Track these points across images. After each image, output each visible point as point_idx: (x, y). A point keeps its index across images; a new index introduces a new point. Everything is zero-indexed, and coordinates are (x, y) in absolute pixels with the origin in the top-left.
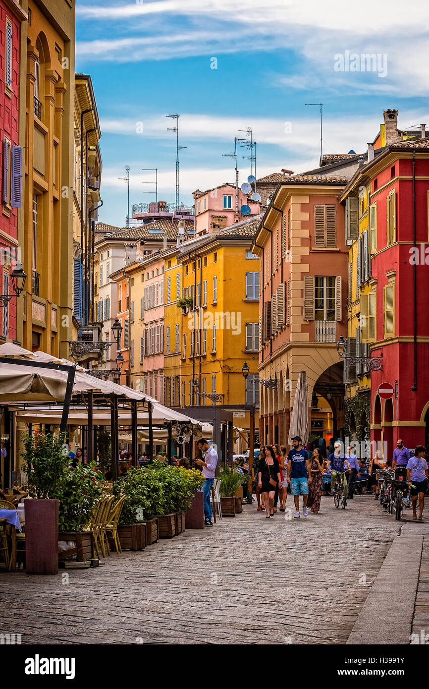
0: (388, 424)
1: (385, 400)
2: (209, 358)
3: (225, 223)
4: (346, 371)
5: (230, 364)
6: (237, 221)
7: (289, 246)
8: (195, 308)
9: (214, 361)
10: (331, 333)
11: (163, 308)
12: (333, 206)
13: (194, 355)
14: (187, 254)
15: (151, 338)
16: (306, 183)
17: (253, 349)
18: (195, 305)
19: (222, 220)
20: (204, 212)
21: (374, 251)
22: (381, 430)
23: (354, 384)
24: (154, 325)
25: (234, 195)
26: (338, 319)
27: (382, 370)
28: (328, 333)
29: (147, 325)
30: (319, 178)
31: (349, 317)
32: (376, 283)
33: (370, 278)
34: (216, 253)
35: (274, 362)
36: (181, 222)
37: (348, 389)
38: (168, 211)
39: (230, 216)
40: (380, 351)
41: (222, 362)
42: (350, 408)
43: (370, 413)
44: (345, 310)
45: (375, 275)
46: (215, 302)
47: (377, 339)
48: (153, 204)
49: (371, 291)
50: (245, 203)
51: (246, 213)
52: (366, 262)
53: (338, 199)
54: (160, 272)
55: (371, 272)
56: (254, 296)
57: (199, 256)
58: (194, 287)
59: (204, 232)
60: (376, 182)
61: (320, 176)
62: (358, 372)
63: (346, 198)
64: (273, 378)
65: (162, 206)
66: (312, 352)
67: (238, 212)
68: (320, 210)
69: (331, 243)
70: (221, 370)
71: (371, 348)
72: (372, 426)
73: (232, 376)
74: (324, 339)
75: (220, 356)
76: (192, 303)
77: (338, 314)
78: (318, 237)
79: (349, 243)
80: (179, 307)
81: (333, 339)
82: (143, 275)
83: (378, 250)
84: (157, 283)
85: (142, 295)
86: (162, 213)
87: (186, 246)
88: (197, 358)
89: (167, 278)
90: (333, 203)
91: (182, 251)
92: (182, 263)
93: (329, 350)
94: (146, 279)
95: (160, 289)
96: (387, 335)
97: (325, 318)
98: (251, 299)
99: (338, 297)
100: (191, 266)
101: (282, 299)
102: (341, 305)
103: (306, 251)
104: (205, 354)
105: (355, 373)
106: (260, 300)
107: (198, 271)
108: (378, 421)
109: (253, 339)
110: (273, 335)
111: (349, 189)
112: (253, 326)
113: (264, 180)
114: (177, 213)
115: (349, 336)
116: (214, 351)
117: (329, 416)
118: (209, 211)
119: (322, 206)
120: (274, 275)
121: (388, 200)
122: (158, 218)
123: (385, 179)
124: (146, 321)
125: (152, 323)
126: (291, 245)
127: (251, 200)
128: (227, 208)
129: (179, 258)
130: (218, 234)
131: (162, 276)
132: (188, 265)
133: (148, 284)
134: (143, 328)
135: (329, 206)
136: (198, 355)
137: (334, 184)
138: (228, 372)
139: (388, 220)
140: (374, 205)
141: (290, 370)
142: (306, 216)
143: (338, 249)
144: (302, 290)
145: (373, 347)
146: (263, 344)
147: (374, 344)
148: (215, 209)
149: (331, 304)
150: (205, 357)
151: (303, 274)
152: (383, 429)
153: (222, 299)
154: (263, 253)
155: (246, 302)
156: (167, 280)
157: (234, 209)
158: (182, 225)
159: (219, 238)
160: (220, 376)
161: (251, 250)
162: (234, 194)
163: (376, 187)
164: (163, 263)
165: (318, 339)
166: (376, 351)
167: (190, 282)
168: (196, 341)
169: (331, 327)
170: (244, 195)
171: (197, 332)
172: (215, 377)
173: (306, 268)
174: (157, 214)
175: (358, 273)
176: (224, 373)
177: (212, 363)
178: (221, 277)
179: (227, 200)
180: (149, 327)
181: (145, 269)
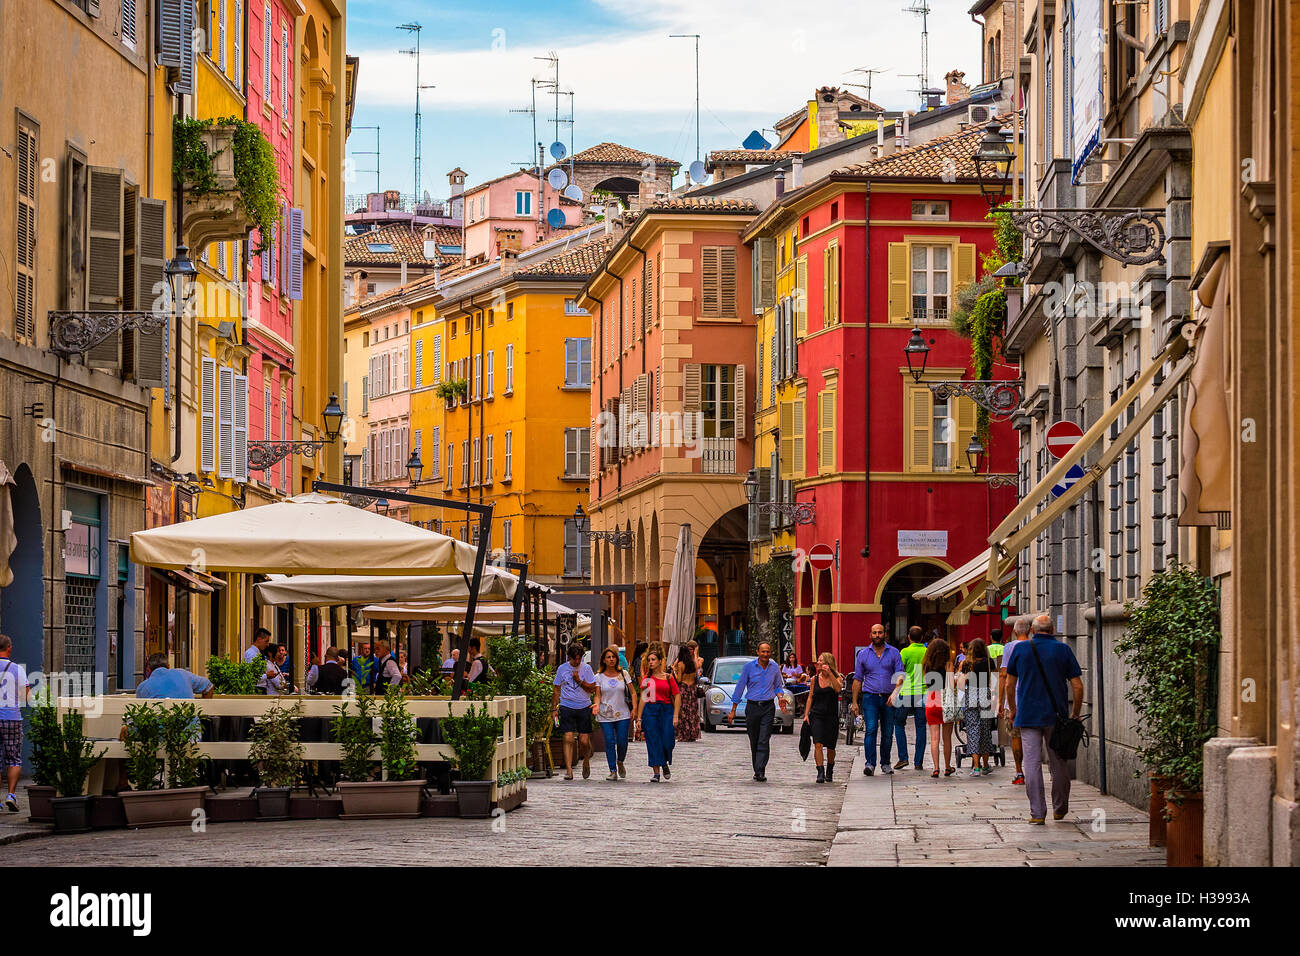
0: (824, 608)
1: (819, 571)
2: (499, 489)
3: (520, 241)
4: (754, 522)
5: (537, 500)
6: (541, 238)
7: (658, 313)
8: (471, 400)
9: (508, 496)
10: (727, 458)
11: (407, 395)
12: (732, 248)
13: (468, 483)
14: (455, 303)
15: (384, 450)
16: (688, 210)
17: (578, 475)
18: (471, 394)
19: (513, 237)
20: (482, 222)
21: (802, 333)
22: (811, 618)
23: (767, 542)
24: (389, 427)
25: (536, 192)
26: (739, 435)
27: (814, 523)
28: (722, 458)
29: (374, 425)
30: (710, 202)
31: (758, 433)
32: (806, 384)
33: (795, 376)
34: (512, 304)
35: (625, 502)
36: (429, 230)
37: (755, 551)
38: (403, 209)
39: (529, 229)
40: (811, 494)
41: (522, 498)
42: (759, 581)
43: (794, 592)
44: (750, 420)
45: (803, 370)
46: (510, 390)
47: (808, 473)
48: (375, 195)
49: (795, 396)
50: (555, 205)
51: (557, 225)
52: (788, 347)
53: (741, 237)
54: (402, 330)
55: (797, 365)
56: (579, 380)
57: (478, 306)
58: (469, 361)
59: (481, 259)
60: (806, 222)
61: (710, 198)
62: (773, 525)
63: (755, 239)
64: (623, 529)
65: (392, 199)
66: (698, 490)
67: (543, 221)
68: (709, 254)
69: (728, 309)
70: (521, 512)
71: (796, 487)
72: (798, 612)
73: (540, 523)
74: (716, 468)
75: (519, 486)
76: (465, 389)
77: (739, 426)
78: (707, 300)
79: (758, 311)
80: (441, 396)
81: (730, 467)
82: (367, 333)
83: (810, 331)
84: (395, 350)
85: (366, 371)
86: (393, 214)
87: (452, 286)
88: (475, 488)
89: (414, 342)
90: (731, 244)
91: (444, 294)
92: (446, 317)
93: (724, 485)
94: (372, 340)
95: (402, 361)
96: (823, 470)
97: (718, 434)
98: (574, 386)
99: (739, 399)
100: (461, 322)
101: (644, 400)
102: (744, 411)
103: (687, 323)
104: (489, 482)
105: (769, 525)
106: (595, 390)
107: (477, 335)
108: (807, 602)
109: (578, 457)
110: (624, 457)
111: (760, 224)
112: (578, 433)
113: (586, 157)
114: (420, 213)
115: (758, 465)
116: (508, 478)
117: (708, 591)
118: (491, 219)
119: (714, 248)
120: (626, 354)
121: (826, 256)
122: (384, 223)
123: (821, 220)
124: (373, 418)
125: (384, 423)
126: (663, 313)
127: (567, 200)
128: (523, 214)
129: (440, 309)
130: (517, 272)
131: (405, 338)
132: (457, 320)
133: (377, 351)
134: (368, 431)
135: (724, 248)
136: (476, 484)
137: (735, 212)
138: (533, 515)
139: (826, 287)
140: (803, 259)
141: (661, 519)
142: (687, 266)
143: (739, 320)
144: (681, 388)
145: (799, 486)
146: (603, 469)
147: (801, 482)
148: (502, 217)
149: (727, 411)
150: (490, 488)
151: (682, 361)
152: (816, 617)
153: (524, 386)
154: (602, 310)
155: (567, 391)
156: (416, 347)
157: (535, 217)
158: (431, 236)
159: (518, 278)
160: (519, 523)
161: (576, 300)
162: (537, 189)
163: (806, 230)
164: (407, 315)
165: (706, 469)
166: (804, 493)
167: (460, 351)
168: (473, 458)
169: (727, 448)
170: (554, 190)
171: (475, 442)
172: (510, 524)
173: (687, 351)
174: (382, 216)
175: (774, 363)
176: (527, 516)
177: (505, 499)
178: (522, 347)
179: (523, 200)
180: (379, 430)
181: (370, 323)
